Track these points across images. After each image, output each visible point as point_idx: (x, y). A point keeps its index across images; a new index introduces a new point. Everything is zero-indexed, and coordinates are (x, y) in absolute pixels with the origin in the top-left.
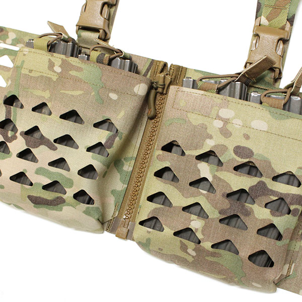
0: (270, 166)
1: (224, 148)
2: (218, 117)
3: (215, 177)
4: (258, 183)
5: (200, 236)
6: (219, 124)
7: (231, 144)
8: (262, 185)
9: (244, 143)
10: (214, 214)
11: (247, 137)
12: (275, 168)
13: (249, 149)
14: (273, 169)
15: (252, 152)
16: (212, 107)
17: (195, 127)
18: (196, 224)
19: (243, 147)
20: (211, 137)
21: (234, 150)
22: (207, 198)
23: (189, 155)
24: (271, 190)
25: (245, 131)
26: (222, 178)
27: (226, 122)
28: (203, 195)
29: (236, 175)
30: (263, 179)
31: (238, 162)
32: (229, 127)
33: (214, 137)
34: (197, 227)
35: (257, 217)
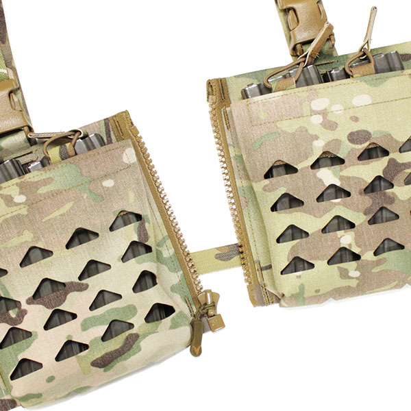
0: (392, 138)
1: (337, 142)
2: (314, 113)
3: (341, 178)
4: (389, 162)
5: (356, 250)
6: (317, 120)
7: (342, 134)
8: (392, 162)
9: (356, 127)
10: (359, 219)
11: (356, 119)
12: (398, 139)
13: (364, 131)
14: (395, 140)
15: (368, 132)
16: (301, 104)
17: (293, 135)
18: (346, 239)
19: (357, 132)
20: (317, 138)
21: (349, 140)
22: (345, 205)
23: (302, 169)
24: (403, 164)
25: (351, 113)
26: (351, 175)
27: (324, 113)
28: (339, 204)
29: (364, 164)
30: (391, 155)
31: (358, 150)
32: (330, 117)
33: (320, 136)
34: (349, 243)
35: (403, 199)
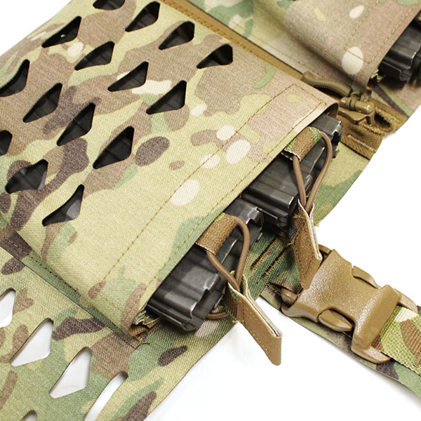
0: (105, 186)
1: (175, 126)
2: (237, 136)
3: (136, 97)
4: (87, 159)
5: (54, 49)
6: (224, 133)
7: (179, 141)
9: (167, 157)
10: (76, 79)
11: (174, 166)
12: (96, 194)
13: (152, 161)
14: (98, 189)
15: (145, 164)
16: (261, 134)
17: (240, 96)
18: (76, 49)
19: (160, 154)
20: (207, 113)
21: (163, 138)
22: (107, 77)
23: (194, 73)
24: (65, 179)
25: (189, 167)
26: (126, 107)
27: (223, 146)
28: (117, 74)
29: (119, 127)
30: (90, 168)
31: (140, 137)
32: (212, 147)
33: (204, 119)
34: (69, 49)
35: (34, 143)
